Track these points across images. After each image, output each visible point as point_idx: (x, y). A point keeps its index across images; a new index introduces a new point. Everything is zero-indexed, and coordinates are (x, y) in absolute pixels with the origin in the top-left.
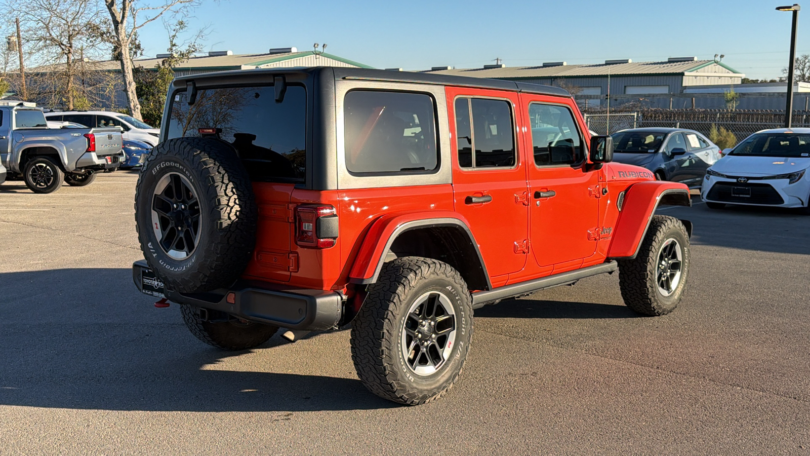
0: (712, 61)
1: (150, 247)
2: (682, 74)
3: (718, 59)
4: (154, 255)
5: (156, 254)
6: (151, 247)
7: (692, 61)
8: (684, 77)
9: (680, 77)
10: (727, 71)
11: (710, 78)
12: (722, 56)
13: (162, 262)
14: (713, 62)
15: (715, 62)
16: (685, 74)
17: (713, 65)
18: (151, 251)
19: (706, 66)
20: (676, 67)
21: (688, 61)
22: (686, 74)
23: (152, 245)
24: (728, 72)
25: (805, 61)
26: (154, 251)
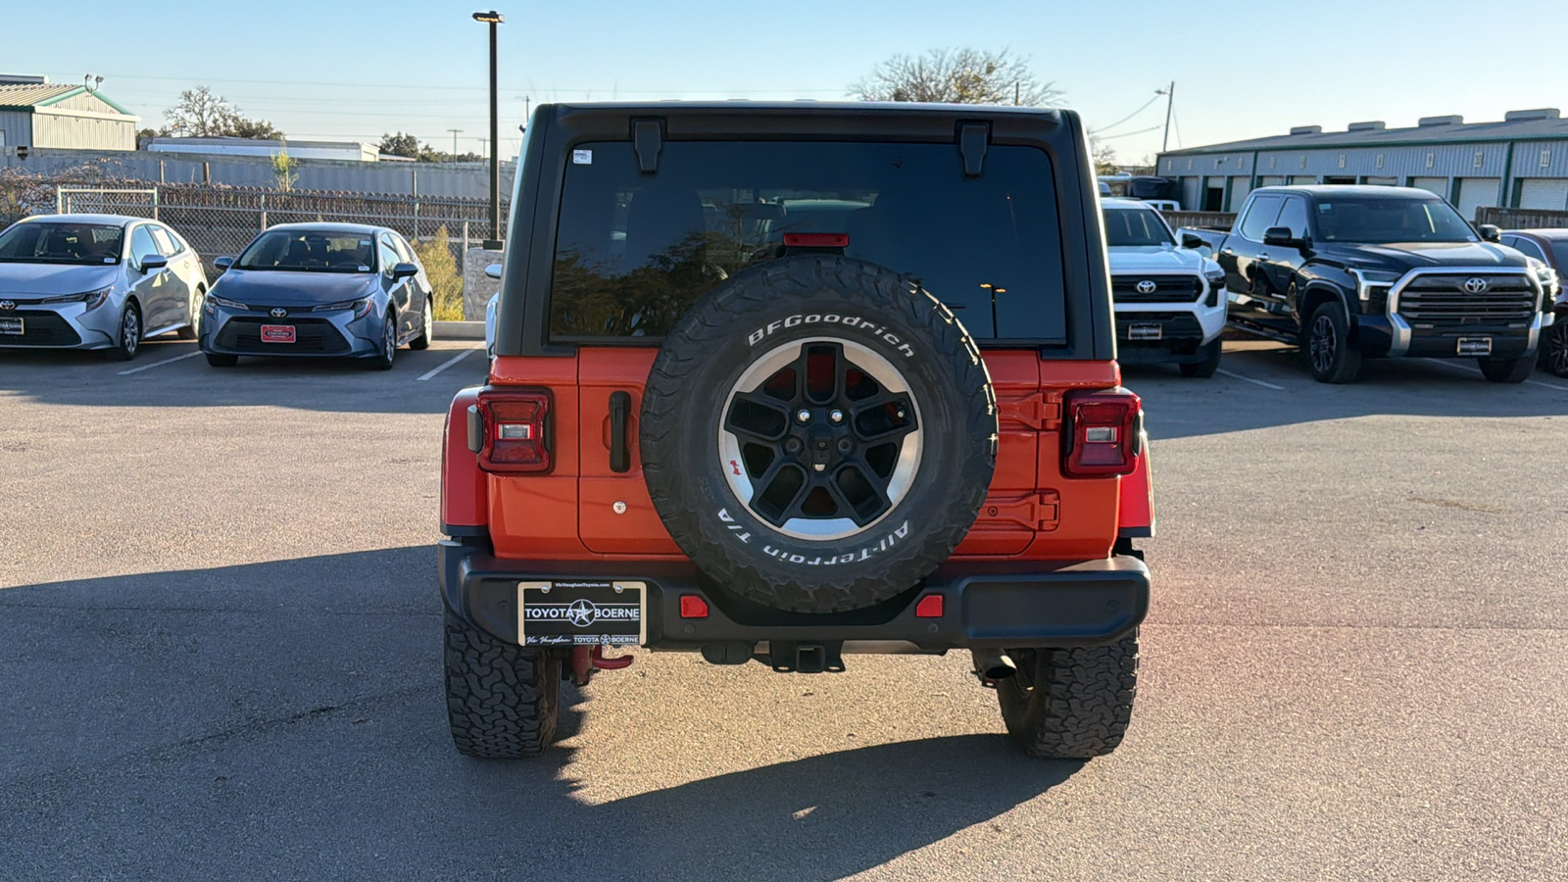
0: (81, 86)
1: (724, 519)
2: (30, 110)
3: (92, 83)
4: (743, 538)
5: (747, 535)
6: (729, 519)
7: (40, 83)
8: (34, 115)
9: (26, 115)
10: (110, 108)
11: (80, 120)
12: (99, 79)
13: (771, 550)
14: (84, 88)
15: (88, 90)
16: (37, 111)
17: (84, 94)
18: (730, 527)
19: (73, 95)
20: (9, 93)
21: (33, 83)
22: (38, 109)
23: (731, 513)
24: (111, 111)
25: (203, 99)
26: (739, 527)
